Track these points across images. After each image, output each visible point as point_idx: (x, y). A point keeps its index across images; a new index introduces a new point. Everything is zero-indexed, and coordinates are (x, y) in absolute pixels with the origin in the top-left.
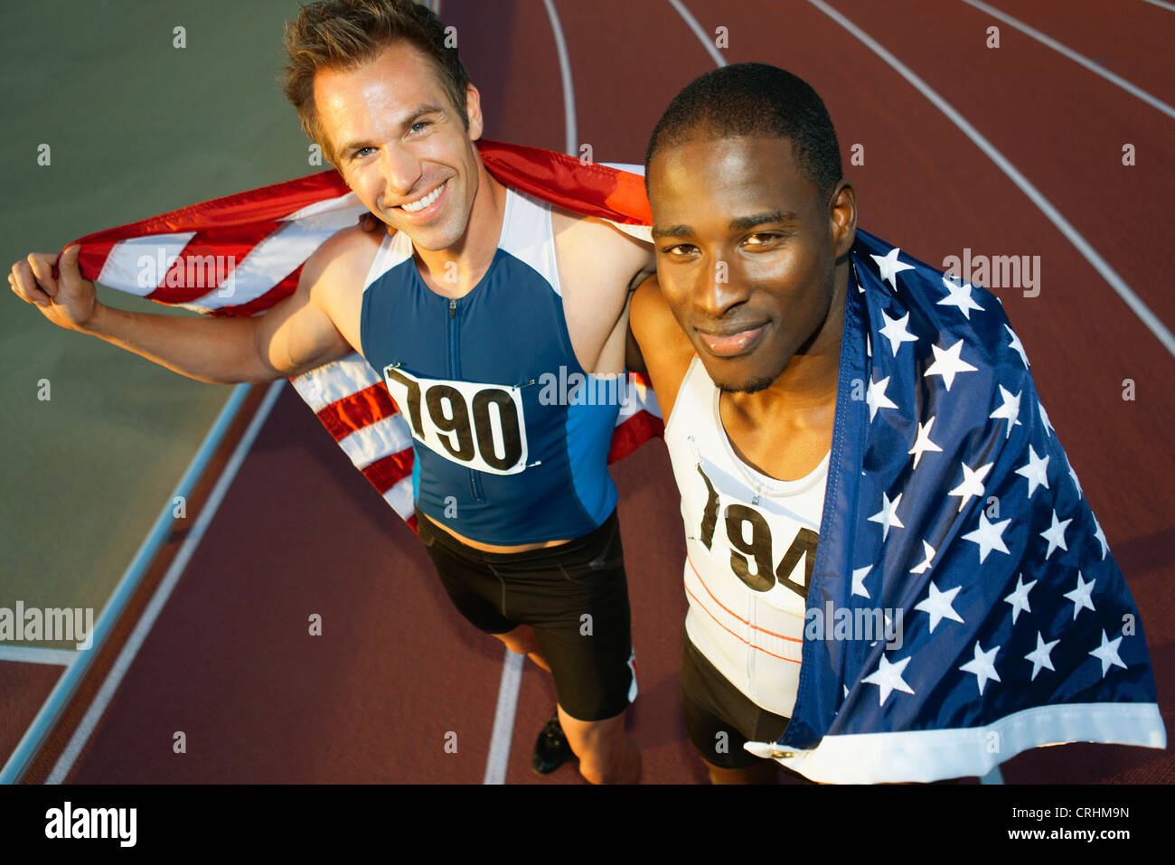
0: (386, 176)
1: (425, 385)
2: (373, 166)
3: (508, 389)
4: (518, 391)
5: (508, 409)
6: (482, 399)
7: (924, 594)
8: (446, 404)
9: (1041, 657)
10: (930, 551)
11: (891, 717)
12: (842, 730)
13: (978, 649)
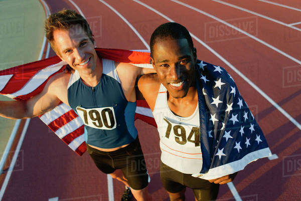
0: (75, 57)
1: (88, 110)
2: (72, 54)
3: (110, 108)
4: (112, 108)
5: (110, 113)
6: (103, 112)
7: (224, 134)
8: (94, 114)
9: (248, 143)
10: (224, 124)
11: (222, 162)
12: (213, 167)
13: (236, 143)
